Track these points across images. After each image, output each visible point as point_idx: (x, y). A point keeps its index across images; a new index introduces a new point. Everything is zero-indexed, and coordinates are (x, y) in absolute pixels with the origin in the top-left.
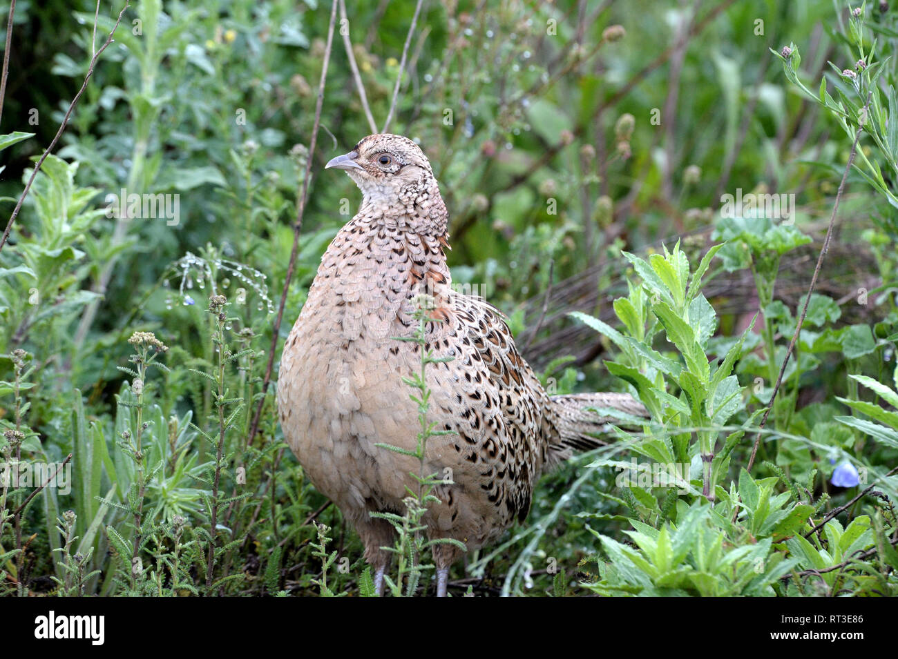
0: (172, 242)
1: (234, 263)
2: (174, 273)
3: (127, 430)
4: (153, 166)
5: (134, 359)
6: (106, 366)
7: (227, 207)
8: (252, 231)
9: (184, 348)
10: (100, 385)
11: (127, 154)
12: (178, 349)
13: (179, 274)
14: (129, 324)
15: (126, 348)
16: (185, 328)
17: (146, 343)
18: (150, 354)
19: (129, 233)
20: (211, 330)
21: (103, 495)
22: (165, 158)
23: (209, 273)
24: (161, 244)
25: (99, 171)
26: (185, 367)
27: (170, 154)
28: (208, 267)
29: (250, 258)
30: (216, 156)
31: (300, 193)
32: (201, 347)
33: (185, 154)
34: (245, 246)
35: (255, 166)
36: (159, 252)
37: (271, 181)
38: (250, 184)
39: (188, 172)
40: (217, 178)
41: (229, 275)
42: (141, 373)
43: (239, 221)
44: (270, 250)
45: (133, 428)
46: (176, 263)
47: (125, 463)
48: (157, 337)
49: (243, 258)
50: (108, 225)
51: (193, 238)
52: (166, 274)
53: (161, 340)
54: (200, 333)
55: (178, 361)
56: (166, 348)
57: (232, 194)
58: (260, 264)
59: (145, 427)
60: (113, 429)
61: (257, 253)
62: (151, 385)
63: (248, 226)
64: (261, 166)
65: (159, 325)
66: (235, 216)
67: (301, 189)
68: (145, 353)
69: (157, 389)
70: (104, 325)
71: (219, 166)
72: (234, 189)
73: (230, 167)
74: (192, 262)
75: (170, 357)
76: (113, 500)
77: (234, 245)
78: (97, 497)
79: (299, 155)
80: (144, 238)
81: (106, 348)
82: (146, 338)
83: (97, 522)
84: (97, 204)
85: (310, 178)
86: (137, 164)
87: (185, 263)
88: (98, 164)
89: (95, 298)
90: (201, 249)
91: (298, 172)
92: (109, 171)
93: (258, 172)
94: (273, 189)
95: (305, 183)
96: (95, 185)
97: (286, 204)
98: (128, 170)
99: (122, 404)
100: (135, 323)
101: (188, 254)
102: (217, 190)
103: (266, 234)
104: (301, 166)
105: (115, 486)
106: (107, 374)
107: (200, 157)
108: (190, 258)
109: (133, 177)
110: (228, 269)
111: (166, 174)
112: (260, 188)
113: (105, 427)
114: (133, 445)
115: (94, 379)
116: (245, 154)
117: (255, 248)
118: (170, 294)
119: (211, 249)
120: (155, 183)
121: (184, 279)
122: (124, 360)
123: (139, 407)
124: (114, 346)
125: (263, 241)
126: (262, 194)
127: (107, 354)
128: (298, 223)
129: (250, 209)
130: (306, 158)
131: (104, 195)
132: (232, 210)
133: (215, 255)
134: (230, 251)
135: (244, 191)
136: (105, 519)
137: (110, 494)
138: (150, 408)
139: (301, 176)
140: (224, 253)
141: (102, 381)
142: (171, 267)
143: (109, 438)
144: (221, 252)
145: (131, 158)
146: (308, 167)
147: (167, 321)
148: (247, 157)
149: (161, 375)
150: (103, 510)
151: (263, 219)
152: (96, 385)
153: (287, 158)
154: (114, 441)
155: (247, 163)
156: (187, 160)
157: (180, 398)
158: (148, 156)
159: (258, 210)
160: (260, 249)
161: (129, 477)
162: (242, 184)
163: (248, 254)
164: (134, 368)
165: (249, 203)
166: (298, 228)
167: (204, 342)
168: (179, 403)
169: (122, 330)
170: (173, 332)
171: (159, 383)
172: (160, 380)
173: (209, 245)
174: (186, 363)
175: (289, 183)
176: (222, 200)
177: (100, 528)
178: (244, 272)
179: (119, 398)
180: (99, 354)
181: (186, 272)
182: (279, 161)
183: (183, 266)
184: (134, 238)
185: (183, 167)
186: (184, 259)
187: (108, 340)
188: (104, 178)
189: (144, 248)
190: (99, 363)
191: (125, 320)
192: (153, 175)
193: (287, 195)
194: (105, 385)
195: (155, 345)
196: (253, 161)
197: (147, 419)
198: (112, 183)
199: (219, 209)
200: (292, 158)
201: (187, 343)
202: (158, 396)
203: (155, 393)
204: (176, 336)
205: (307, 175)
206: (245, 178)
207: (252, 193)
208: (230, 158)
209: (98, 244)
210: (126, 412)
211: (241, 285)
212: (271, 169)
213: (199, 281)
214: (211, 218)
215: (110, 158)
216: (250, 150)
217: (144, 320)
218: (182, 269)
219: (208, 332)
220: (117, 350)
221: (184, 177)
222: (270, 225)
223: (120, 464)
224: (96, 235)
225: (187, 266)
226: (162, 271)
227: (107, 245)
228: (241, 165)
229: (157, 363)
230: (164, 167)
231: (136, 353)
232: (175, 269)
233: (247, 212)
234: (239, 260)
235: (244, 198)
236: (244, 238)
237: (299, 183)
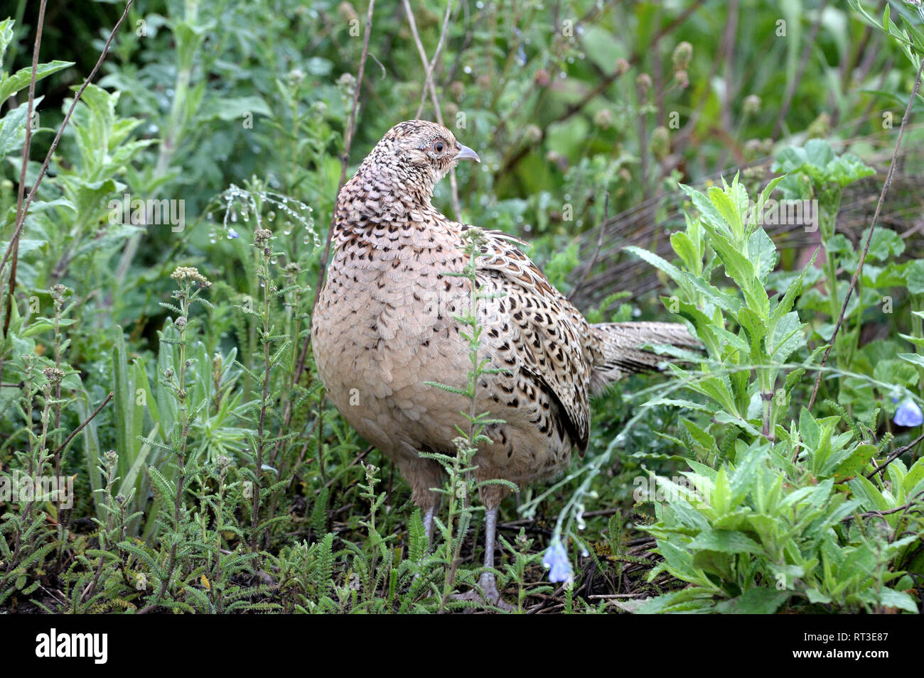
0: (215, 173)
1: (280, 196)
2: (218, 206)
3: (170, 368)
4: (196, 97)
5: (176, 294)
6: (149, 301)
7: (272, 138)
8: (298, 163)
9: (228, 284)
10: (142, 321)
11: (170, 83)
12: (223, 284)
13: (223, 207)
14: (172, 258)
15: (169, 284)
16: (230, 263)
17: (189, 279)
18: (194, 289)
19: (172, 165)
20: (256, 264)
21: (146, 435)
22: (208, 88)
23: (253, 206)
24: (205, 175)
25: (141, 100)
26: (229, 303)
27: (214, 83)
28: (252, 199)
29: (296, 191)
30: (261, 85)
31: (349, 125)
32: (245, 282)
33: (230, 84)
34: (291, 178)
35: (301, 96)
36: (203, 184)
37: (318, 112)
38: (297, 114)
39: (233, 102)
40: (264, 109)
41: (274, 208)
42: (184, 310)
43: (285, 152)
44: (317, 182)
45: (176, 365)
46: (220, 196)
47: (167, 402)
48: (201, 272)
49: (289, 191)
50: (150, 156)
51: (238, 169)
52: (209, 206)
53: (205, 275)
54: (245, 268)
55: (223, 297)
56: (209, 284)
57: (278, 125)
58: (306, 196)
59: (188, 365)
60: (155, 366)
61: (303, 185)
62: (195, 321)
63: (294, 157)
64: (308, 96)
65: (203, 259)
66: (280, 147)
67: (349, 119)
68: (188, 289)
69: (201, 326)
70: (147, 259)
71: (264, 95)
72: (280, 120)
73: (276, 96)
74: (237, 194)
75: (214, 293)
76: (156, 439)
77: (282, 179)
78: (139, 437)
79: (347, 85)
80: (187, 169)
81: (149, 283)
82: (188, 273)
83: (140, 462)
84: (138, 135)
85: (358, 108)
86: (180, 94)
87: (229, 195)
88: (140, 94)
89: (137, 232)
90: (245, 181)
91: (346, 102)
92: (152, 101)
93: (304, 102)
94: (320, 119)
95: (353, 113)
96: (137, 116)
97: (333, 135)
98: (170, 99)
99: (165, 342)
100: (177, 257)
101: (232, 185)
102: (262, 120)
103: (312, 166)
104: (349, 95)
105: (157, 425)
106: (149, 310)
107: (245, 87)
108: (234, 190)
109: (176, 107)
110: (273, 202)
111: (210, 104)
112: (307, 119)
113: (146, 364)
114: (176, 384)
115: (136, 315)
116: (292, 83)
117: (301, 180)
118: (213, 227)
119: (256, 182)
120: (198, 113)
121: (228, 212)
122: (166, 296)
123: (182, 344)
124: (157, 281)
125: (310, 174)
126: (308, 125)
127: (149, 289)
128: (345, 155)
129: (296, 140)
130: (353, 88)
131: (147, 125)
132: (278, 141)
133: (260, 187)
134: (276, 184)
135: (291, 121)
136: (148, 459)
137: (153, 434)
138: (194, 345)
139: (349, 106)
140: (270, 186)
141: (144, 317)
142: (215, 199)
143: (151, 376)
144: (266, 183)
145: (173, 88)
146: (356, 97)
147: (211, 255)
148: (293, 87)
149: (205, 311)
150: (145, 450)
151: (310, 150)
152: (138, 321)
153: (334, 87)
154: (156, 379)
155: (293, 93)
156: (231, 89)
157: (224, 335)
158: (191, 85)
159: (304, 141)
160: (306, 181)
161: (172, 415)
162: (289, 114)
163: (294, 187)
164: (177, 303)
165: (295, 134)
166: (346, 159)
167: (249, 278)
168: (223, 339)
169: (165, 265)
170: (217, 267)
171: (203, 319)
172: (204, 316)
173: (254, 177)
174: (231, 299)
175: (337, 114)
176: (268, 132)
177: (142, 468)
178: (290, 205)
179: (161, 335)
180: (141, 289)
181: (230, 205)
182: (327, 90)
183: (227, 198)
184: (178, 170)
185: (227, 97)
186: (227, 191)
187: (151, 275)
188: (146, 108)
189: (188, 180)
190: (141, 298)
191: (167, 255)
192: (197, 106)
193: (335, 125)
194: (147, 321)
195: (198, 280)
196: (299, 91)
197: (190, 356)
198: (154, 113)
199: (264, 140)
200: (340, 88)
201: (231, 278)
202: (202, 332)
203: (198, 330)
204: (220, 271)
205: (355, 105)
206: (292, 108)
207: (299, 124)
208: (276, 89)
209: (140, 176)
210: (168, 348)
211: (287, 218)
212: (318, 100)
213: (243, 214)
214: (257, 149)
215: (153, 87)
216: (296, 79)
217: (188, 254)
218: (226, 202)
219: (253, 267)
220: (159, 285)
221: (228, 107)
222: (316, 157)
223: (163, 403)
224: (138, 166)
225: (231, 198)
226: (206, 204)
227: (150, 177)
228: (287, 95)
229: (200, 299)
230: (208, 97)
231: (179, 289)
232: (219, 202)
233: (293, 144)
234: (285, 193)
235: (290, 129)
236: (290, 170)
237: (347, 114)
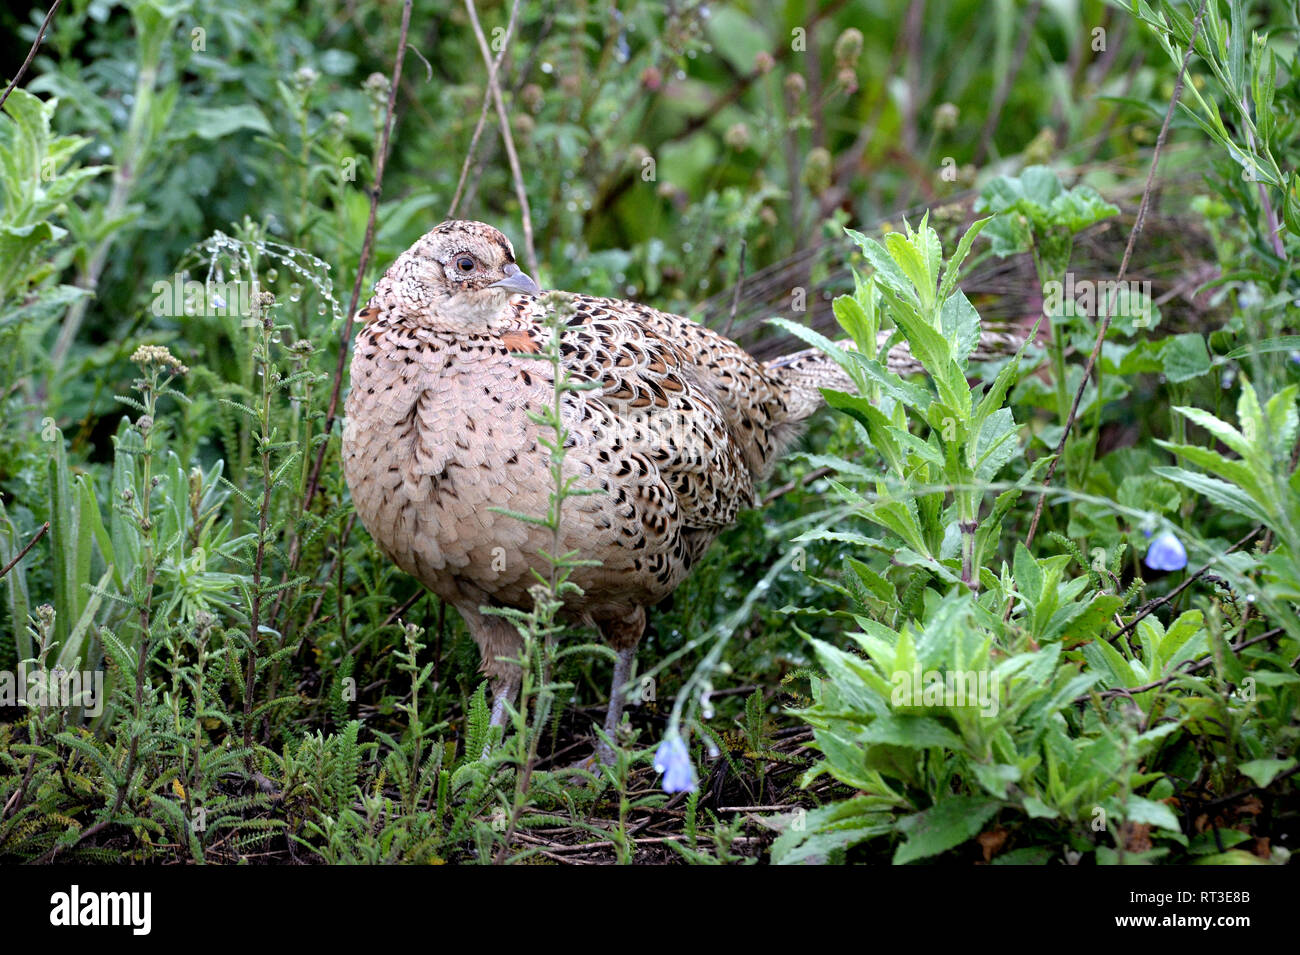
0: (193, 214)
1: (284, 247)
2: (196, 260)
3: (129, 488)
4: (164, 106)
5: (139, 385)
6: (98, 396)
7: (273, 164)
8: (308, 199)
9: (210, 369)
10: (90, 423)
11: (128, 86)
12: (203, 370)
13: (203, 262)
14: (132, 333)
15: (126, 369)
16: (212, 339)
17: (157, 362)
18: (163, 377)
19: (131, 202)
20: (250, 342)
21: (94, 581)
22: (182, 93)
24: (177, 216)
25: (87, 111)
26: (210, 396)
27: (190, 86)
28: (245, 252)
29: (306, 238)
30: (256, 89)
31: (380, 144)
32: (235, 367)
33: (212, 87)
34: (299, 221)
35: (312, 104)
36: (174, 229)
37: (336, 127)
38: (307, 131)
39: (216, 113)
40: (258, 122)
41: (276, 264)
42: (149, 406)
43: (290, 184)
44: (335, 226)
45: (138, 485)
46: (199, 246)
47: (125, 536)
48: (173, 353)
49: (296, 238)
50: (100, 189)
51: (225, 208)
52: (185, 261)
53: (178, 357)
54: (235, 347)
55: (203, 386)
56: (185, 369)
57: (280, 146)
58: (320, 246)
59: (155, 484)
60: (109, 484)
61: (316, 231)
62: (164, 422)
63: (303, 191)
64: (322, 104)
65: (174, 334)
66: (283, 177)
67: (381, 137)
68: (155, 376)
69: (172, 428)
70: (95, 333)
71: (261, 103)
72: (283, 138)
73: (278, 105)
74: (224, 244)
75: (190, 382)
76: (110, 588)
77: (284, 221)
78: (86, 585)
79: (377, 89)
80: (152, 208)
81: (97, 368)
82: (156, 354)
83: (86, 619)
84: (84, 160)
85: (393, 122)
86: (142, 101)
87: (213, 245)
88: (85, 102)
89: (81, 297)
90: (235, 225)
91: (375, 113)
92: (102, 112)
93: (317, 113)
94: (339, 138)
95: (386, 129)
96: (82, 132)
97: (360, 159)
98: (129, 109)
99: (122, 451)
100: (139, 332)
101: (217, 232)
102: (258, 139)
103: (329, 204)
104: (379, 104)
105: (111, 568)
106: (99, 407)
107: (233, 91)
108: (219, 238)
109: (136, 120)
110: (275, 255)
111: (185, 116)
112: (321, 137)
113: (97, 483)
114: (137, 510)
115: (82, 413)
116: (299, 87)
117: (313, 223)
119: (250, 226)
120: (167, 129)
121: (211, 270)
122: (124, 386)
123: (147, 454)
124: (110, 365)
125: (325, 214)
126: (322, 145)
127: (99, 377)
128: (376, 188)
129: (307, 167)
130: (387, 93)
131: (94, 146)
132: (280, 169)
133: (256, 233)
134: (278, 228)
135: (298, 140)
136: (98, 617)
137: (105, 580)
138: (162, 454)
139: (381, 119)
140: (269, 231)
141: (92, 417)
142: (192, 250)
143: (103, 498)
144: (265, 228)
145: (133, 93)
146: (391, 106)
147: (186, 329)
148: (301, 92)
149: (177, 407)
150: (94, 603)
151: (325, 182)
152: (83, 422)
153: (360, 93)
154: (110, 503)
155: (302, 101)
156: (215, 95)
157: (204, 441)
158: (158, 89)
159: (318, 168)
160: (320, 224)
161: (131, 553)
162: (296, 130)
163: (303, 233)
164: (139, 397)
165: (304, 158)
166: (376, 194)
167: (239, 360)
168: (202, 448)
169: (122, 343)
170: (195, 346)
171: (176, 419)
172: (177, 414)
173: (247, 219)
174: (214, 391)
175: (362, 130)
176: (265, 153)
177: (89, 629)
178: (296, 259)
179: (117, 441)
180: (88, 378)
181: (214, 260)
182: (348, 98)
183: (210, 249)
184: (139, 209)
185: (209, 105)
186: (210, 240)
187: (101, 356)
188: (94, 122)
189: (153, 223)
190: (87, 390)
191: (124, 330)
192: (165, 118)
193: (360, 146)
194: (96, 422)
195: (169, 365)
196: (310, 97)
197: (157, 471)
198: (106, 128)
199: (262, 166)
200: (367, 92)
201: (215, 362)
202: (173, 437)
203: (169, 434)
204: (199, 351)
205: (389, 118)
206: (300, 122)
207: (309, 144)
208: (277, 94)
209: (86, 217)
210: (127, 463)
212: (337, 110)
214: (250, 180)
215: (103, 92)
216: (306, 81)
217: (153, 327)
218: (208, 255)
219: (246, 345)
220: (114, 371)
221: (210, 120)
222: (334, 190)
223: (119, 538)
224: (83, 204)
225: (216, 250)
226: (180, 258)
227: (99, 218)
228: (293, 103)
229: (172, 391)
230: (180, 105)
231: (142, 376)
232: (198, 255)
233: (302, 171)
234: (290, 241)
235: (296, 151)
236: (298, 210)
237: (377, 130)
